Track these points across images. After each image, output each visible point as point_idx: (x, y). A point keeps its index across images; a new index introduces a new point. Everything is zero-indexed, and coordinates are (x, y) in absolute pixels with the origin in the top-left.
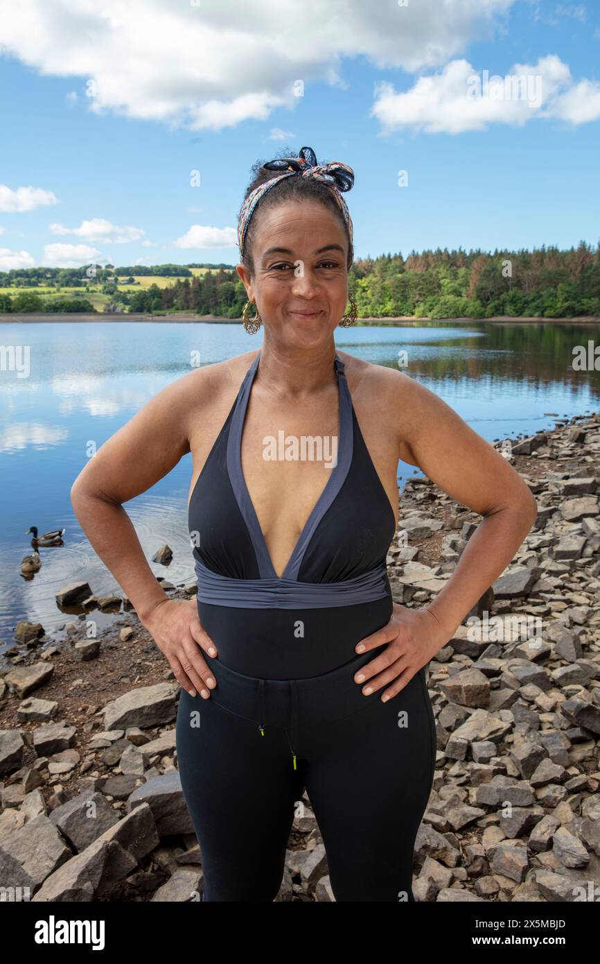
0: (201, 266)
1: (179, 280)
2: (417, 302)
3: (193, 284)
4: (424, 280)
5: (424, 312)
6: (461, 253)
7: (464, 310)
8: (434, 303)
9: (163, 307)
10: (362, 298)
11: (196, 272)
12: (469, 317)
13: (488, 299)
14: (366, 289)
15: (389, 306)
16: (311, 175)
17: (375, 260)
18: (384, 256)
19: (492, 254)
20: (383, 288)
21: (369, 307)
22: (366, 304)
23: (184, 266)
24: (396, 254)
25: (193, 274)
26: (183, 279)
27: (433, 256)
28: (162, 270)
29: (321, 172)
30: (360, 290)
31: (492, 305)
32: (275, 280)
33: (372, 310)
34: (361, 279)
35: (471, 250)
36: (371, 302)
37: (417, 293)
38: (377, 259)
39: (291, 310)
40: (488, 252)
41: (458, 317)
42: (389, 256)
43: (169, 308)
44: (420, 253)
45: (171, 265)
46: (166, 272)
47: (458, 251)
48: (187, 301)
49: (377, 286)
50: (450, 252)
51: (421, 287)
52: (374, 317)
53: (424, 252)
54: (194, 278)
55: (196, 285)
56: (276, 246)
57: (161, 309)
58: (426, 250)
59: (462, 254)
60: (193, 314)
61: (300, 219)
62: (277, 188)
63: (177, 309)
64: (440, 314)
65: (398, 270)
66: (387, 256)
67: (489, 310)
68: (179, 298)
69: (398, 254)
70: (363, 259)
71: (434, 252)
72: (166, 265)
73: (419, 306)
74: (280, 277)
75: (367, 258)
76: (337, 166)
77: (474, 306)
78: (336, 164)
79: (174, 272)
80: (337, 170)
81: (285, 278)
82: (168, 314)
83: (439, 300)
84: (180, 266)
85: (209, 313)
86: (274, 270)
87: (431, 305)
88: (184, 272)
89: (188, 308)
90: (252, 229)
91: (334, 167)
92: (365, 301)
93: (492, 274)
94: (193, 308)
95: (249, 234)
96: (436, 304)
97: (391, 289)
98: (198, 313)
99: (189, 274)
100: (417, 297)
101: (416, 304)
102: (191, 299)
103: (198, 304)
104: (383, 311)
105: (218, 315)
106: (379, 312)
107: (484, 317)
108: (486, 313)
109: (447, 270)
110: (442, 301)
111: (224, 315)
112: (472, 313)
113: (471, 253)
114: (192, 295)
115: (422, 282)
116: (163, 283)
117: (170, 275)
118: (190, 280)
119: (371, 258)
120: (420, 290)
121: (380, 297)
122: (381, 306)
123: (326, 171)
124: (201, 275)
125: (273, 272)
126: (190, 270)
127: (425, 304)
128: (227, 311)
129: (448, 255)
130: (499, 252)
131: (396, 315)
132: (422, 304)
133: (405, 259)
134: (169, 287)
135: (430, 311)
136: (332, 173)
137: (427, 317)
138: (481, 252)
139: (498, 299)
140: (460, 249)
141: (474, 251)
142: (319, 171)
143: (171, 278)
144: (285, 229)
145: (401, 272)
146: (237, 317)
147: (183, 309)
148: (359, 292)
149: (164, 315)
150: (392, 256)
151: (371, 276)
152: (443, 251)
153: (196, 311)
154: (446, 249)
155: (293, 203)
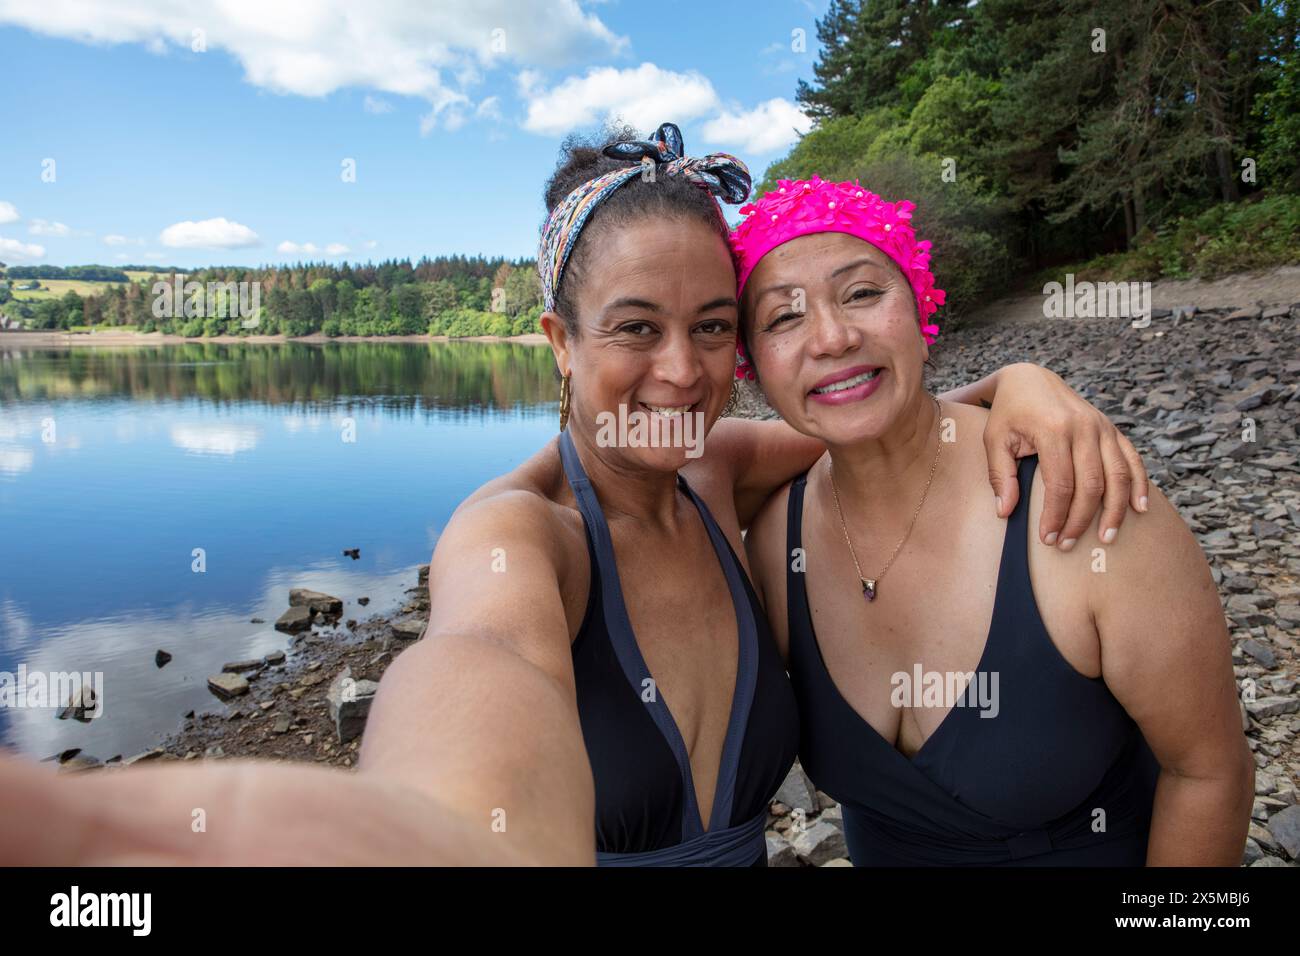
0: (143, 269)
1: (109, 287)
2: (431, 317)
3: (132, 291)
4: (439, 291)
5: (440, 329)
6: (481, 260)
7: (486, 328)
8: (452, 319)
9: (85, 322)
10: (363, 312)
11: (135, 277)
12: (494, 335)
13: (515, 315)
14: (368, 301)
15: (398, 322)
16: (681, 172)
17: (377, 266)
18: (388, 262)
19: (517, 263)
20: (389, 301)
21: (372, 323)
22: (368, 320)
23: (118, 268)
24: (403, 261)
25: (131, 278)
26: (115, 286)
27: (447, 263)
28: (83, 273)
29: (695, 167)
30: (360, 303)
31: (520, 320)
32: (626, 349)
33: (377, 326)
34: (361, 289)
35: (493, 258)
36: (374, 317)
37: (431, 306)
38: (380, 266)
39: (645, 400)
40: (512, 260)
41: (481, 335)
42: (395, 262)
43: (95, 323)
44: (433, 260)
45: (96, 266)
46: (90, 274)
47: (477, 258)
48: (123, 315)
49: (381, 298)
50: (468, 260)
51: (435, 299)
52: (378, 335)
53: (437, 258)
54: (133, 284)
55: (136, 294)
56: (633, 296)
57: (83, 325)
58: (440, 257)
59: (483, 262)
60: (131, 332)
61: (674, 251)
62: (625, 192)
63: (109, 325)
64: (459, 332)
65: (407, 279)
66: (392, 262)
67: (516, 328)
68: (111, 310)
69: (406, 260)
70: (362, 265)
71: (449, 258)
72: (89, 266)
73: (433, 322)
74: (634, 346)
75: (367, 263)
76: (727, 161)
77: (498, 322)
78: (724, 156)
79: (101, 276)
80: (726, 166)
81: (642, 347)
82: (93, 331)
83: (458, 316)
84: (111, 268)
85: (154, 330)
86: (623, 333)
87: (449, 321)
88: (118, 275)
89: (124, 323)
90: (580, 258)
91: (721, 162)
92: (367, 316)
93: (518, 286)
94: (133, 324)
95: (573, 265)
96: (455, 320)
97: (400, 303)
98: (139, 330)
99: (125, 279)
100: (431, 312)
101: (431, 320)
102: (128, 312)
103: (138, 319)
104: (390, 329)
105: (169, 333)
106: (385, 330)
107: (511, 335)
108: (514, 331)
109: (466, 280)
110: (461, 317)
111: (178, 332)
112: (497, 330)
113: (493, 262)
114: (130, 307)
115: (437, 294)
116: (85, 290)
117: (97, 279)
118: (127, 286)
119: (372, 263)
120: (434, 303)
121: (386, 311)
122: (388, 323)
123: (707, 166)
124: (143, 281)
125: (623, 336)
126: (127, 273)
127: (441, 320)
128: (181, 328)
129: (466, 263)
130: (525, 260)
131: (406, 334)
132: (437, 320)
133: (414, 267)
134: (94, 295)
135: (448, 328)
136: (715, 171)
137: (443, 335)
138: (505, 260)
139: (527, 314)
140: (480, 256)
141: (497, 259)
142: (691, 164)
143: (97, 283)
144: (649, 268)
145: (409, 282)
146: (196, 336)
147: (117, 325)
148: (359, 305)
149: (88, 333)
150: (399, 262)
151: (373, 285)
152: (459, 257)
153: (136, 327)
154: (463, 256)
155: (660, 221)
